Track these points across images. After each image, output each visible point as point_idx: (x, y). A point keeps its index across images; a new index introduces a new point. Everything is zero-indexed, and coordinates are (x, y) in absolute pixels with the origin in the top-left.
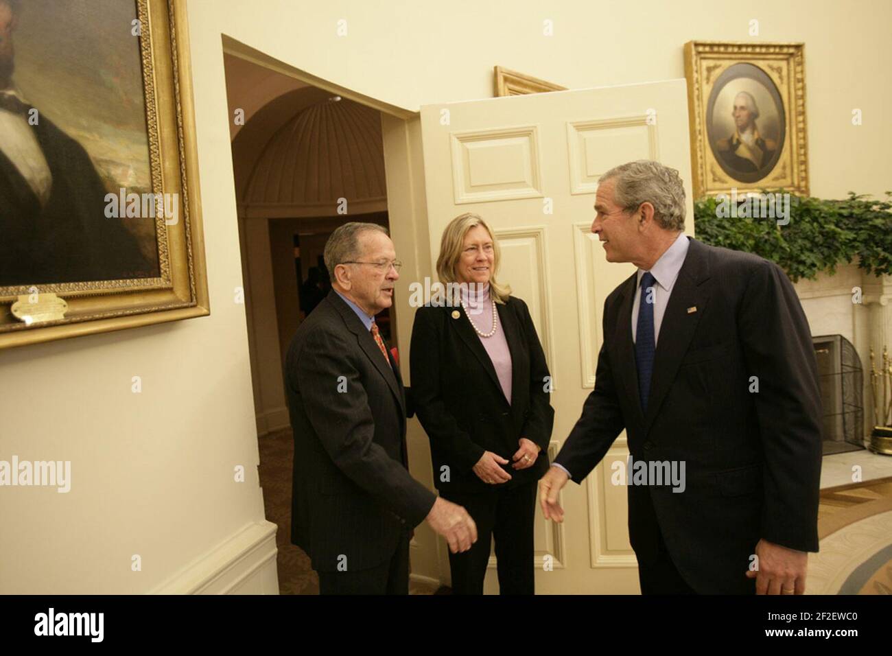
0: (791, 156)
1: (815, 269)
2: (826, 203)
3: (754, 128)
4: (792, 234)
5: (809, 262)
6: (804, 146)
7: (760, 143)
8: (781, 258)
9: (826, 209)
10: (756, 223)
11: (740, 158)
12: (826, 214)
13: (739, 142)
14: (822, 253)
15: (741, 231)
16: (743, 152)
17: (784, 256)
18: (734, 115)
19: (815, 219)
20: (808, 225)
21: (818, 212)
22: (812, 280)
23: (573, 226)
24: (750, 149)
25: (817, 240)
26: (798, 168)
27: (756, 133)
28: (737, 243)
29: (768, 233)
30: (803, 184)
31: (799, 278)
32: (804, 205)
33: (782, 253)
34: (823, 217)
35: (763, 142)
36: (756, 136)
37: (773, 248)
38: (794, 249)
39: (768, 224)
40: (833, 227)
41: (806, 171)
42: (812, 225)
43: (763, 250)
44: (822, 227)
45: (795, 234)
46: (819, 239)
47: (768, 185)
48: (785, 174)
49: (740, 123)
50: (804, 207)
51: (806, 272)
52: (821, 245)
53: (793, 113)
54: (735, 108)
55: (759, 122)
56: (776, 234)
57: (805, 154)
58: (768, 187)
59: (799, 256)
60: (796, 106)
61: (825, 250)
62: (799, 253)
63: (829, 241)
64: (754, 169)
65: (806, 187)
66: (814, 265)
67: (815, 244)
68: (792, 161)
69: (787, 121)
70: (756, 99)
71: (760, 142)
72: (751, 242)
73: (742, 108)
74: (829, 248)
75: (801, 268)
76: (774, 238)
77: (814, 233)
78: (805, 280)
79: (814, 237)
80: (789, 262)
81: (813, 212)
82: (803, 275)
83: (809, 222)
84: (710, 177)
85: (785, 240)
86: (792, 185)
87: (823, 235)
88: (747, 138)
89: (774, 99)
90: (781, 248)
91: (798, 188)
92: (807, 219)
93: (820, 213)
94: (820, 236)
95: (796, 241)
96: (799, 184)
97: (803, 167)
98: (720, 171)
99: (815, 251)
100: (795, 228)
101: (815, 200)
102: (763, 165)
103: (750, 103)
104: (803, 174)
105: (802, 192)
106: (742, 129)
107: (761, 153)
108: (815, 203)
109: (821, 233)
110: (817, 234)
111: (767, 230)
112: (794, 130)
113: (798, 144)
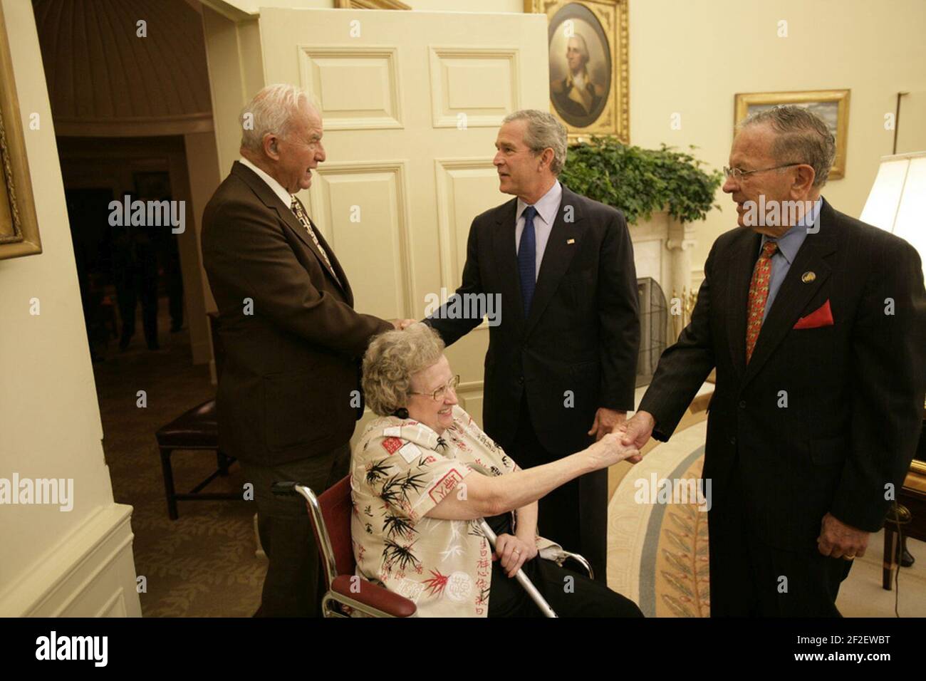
0: (616, 104)
1: (637, 215)
2: (645, 152)
3: (585, 72)
4: (618, 181)
5: (632, 208)
6: (626, 95)
7: (590, 88)
9: (644, 157)
10: (588, 168)
11: (572, 102)
12: (645, 162)
13: (572, 85)
14: (642, 200)
15: (576, 175)
16: (575, 96)
17: (612, 201)
18: (568, 56)
19: (637, 168)
20: (631, 172)
21: (638, 161)
22: (634, 226)
23: (435, 162)
24: (582, 94)
25: (638, 187)
26: (621, 116)
27: (586, 77)
29: (599, 179)
30: (625, 132)
32: (629, 152)
33: (610, 198)
34: (644, 166)
35: (592, 87)
36: (586, 81)
37: (602, 194)
38: (620, 196)
39: (598, 170)
40: (651, 175)
41: (627, 119)
42: (634, 172)
43: (594, 195)
44: (642, 175)
45: (621, 180)
46: (640, 187)
47: (596, 130)
48: (610, 121)
49: (573, 66)
50: (629, 155)
51: (630, 217)
52: (642, 192)
53: (618, 61)
54: (569, 49)
55: (590, 66)
56: (605, 179)
57: (627, 103)
58: (597, 133)
59: (624, 201)
60: (621, 54)
61: (644, 197)
62: (624, 199)
63: (648, 188)
64: (583, 114)
65: (628, 135)
66: (635, 211)
67: (637, 192)
68: (616, 108)
69: (613, 68)
70: (587, 41)
71: (589, 87)
72: (585, 187)
73: (575, 50)
74: (647, 195)
76: (604, 183)
77: (635, 180)
79: (636, 185)
81: (635, 160)
83: (631, 170)
85: (613, 186)
86: (616, 133)
87: (643, 183)
88: (579, 81)
89: (602, 43)
90: (610, 193)
91: (621, 136)
92: (631, 167)
93: (641, 162)
94: (641, 184)
95: (622, 188)
96: (621, 133)
97: (625, 116)
99: (637, 197)
100: (621, 175)
101: (637, 148)
102: (592, 111)
103: (582, 46)
104: (625, 123)
105: (624, 140)
106: (575, 72)
107: (590, 98)
108: (637, 152)
109: (641, 180)
110: (638, 182)
111: (597, 176)
112: (619, 78)
113: (621, 93)
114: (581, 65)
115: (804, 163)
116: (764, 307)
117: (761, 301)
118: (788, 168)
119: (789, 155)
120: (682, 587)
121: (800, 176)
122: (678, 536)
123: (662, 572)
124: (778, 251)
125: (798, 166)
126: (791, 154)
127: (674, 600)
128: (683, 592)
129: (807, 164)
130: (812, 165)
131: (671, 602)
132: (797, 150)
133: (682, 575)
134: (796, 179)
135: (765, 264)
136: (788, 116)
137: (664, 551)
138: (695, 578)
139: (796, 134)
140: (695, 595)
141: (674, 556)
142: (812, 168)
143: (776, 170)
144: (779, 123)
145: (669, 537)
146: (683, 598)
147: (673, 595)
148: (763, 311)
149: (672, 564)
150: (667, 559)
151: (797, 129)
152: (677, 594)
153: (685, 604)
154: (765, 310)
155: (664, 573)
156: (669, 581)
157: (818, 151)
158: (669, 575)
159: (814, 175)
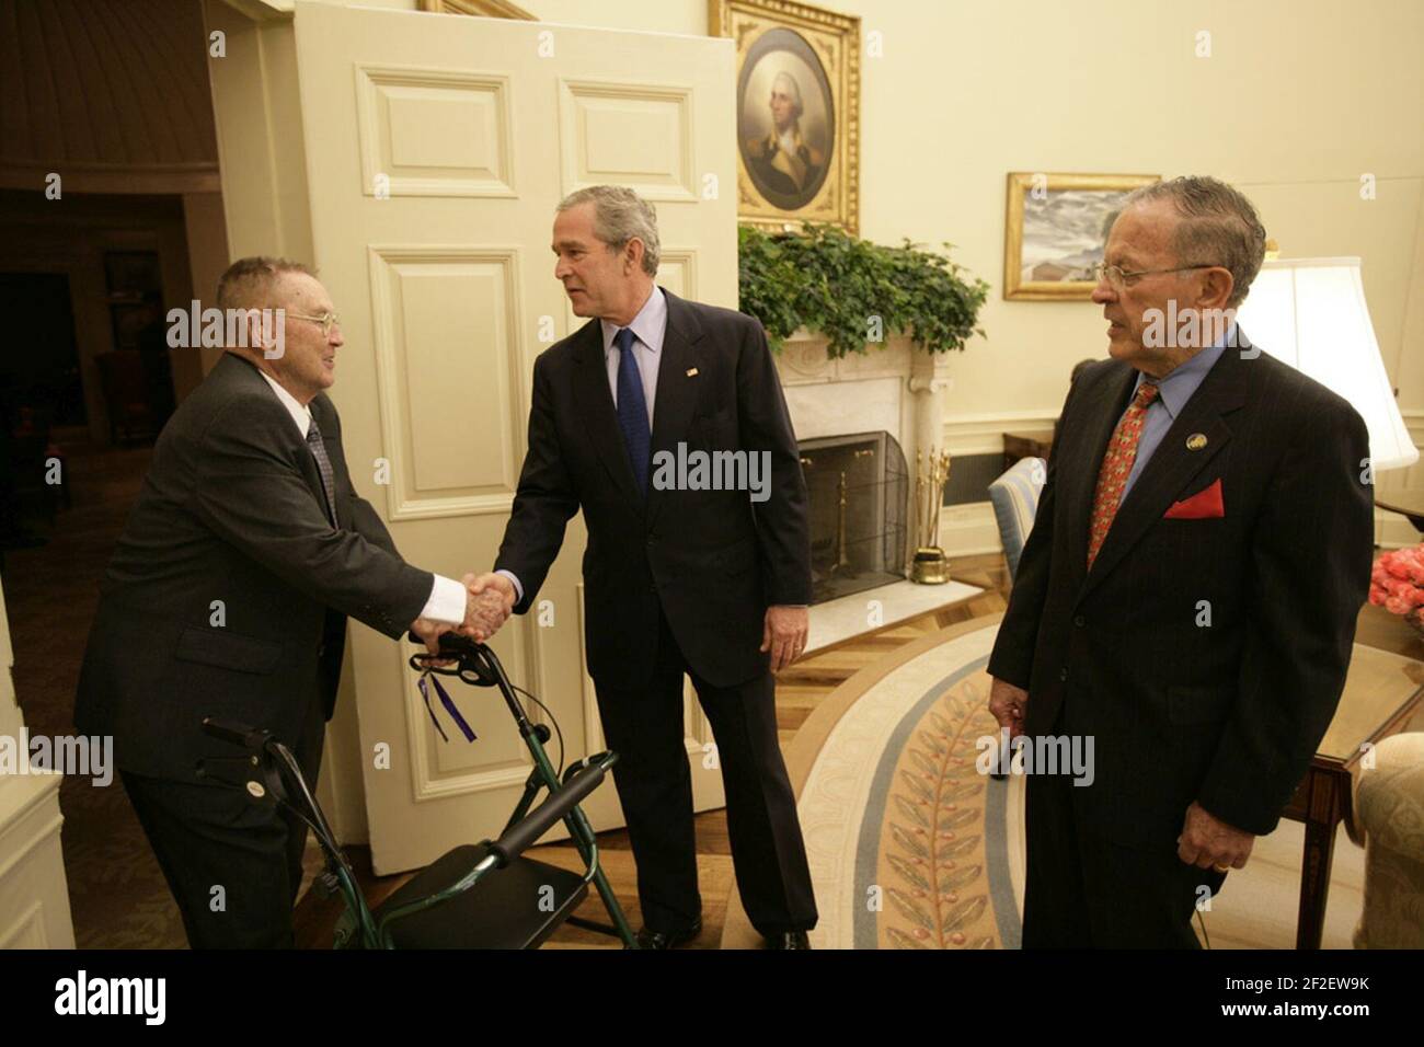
0: (840, 178)
2: (879, 249)
3: (796, 130)
4: (841, 290)
5: (859, 329)
6: (855, 167)
7: (803, 153)
8: (827, 322)
9: (879, 257)
10: (797, 269)
11: (775, 172)
12: (879, 264)
13: (777, 148)
15: (779, 279)
16: (781, 163)
17: (830, 319)
18: (772, 105)
19: (867, 271)
20: (860, 278)
21: (870, 261)
22: (862, 355)
24: (791, 162)
25: (869, 299)
26: (847, 197)
27: (798, 138)
28: (775, 295)
29: (812, 285)
30: (852, 220)
31: (847, 351)
32: (856, 249)
33: (829, 315)
34: (877, 270)
35: (807, 152)
36: (798, 143)
37: (818, 307)
38: (842, 311)
39: (812, 273)
40: (888, 284)
41: (856, 201)
42: (864, 278)
43: (805, 309)
44: (876, 283)
45: (845, 289)
46: (872, 299)
47: (811, 216)
48: (830, 202)
49: (780, 119)
50: (856, 253)
51: (856, 343)
52: (874, 308)
53: (845, 116)
54: (774, 95)
55: (804, 122)
56: (821, 287)
57: (856, 178)
58: (812, 220)
59: (847, 319)
60: (849, 107)
62: (848, 315)
63: (883, 302)
64: (794, 191)
65: (856, 224)
67: (868, 306)
68: (840, 185)
69: (837, 126)
70: (800, 86)
71: (802, 151)
72: (791, 297)
73: (783, 97)
75: (851, 338)
76: (820, 293)
77: (865, 289)
78: (854, 353)
79: (866, 296)
80: (836, 328)
81: (865, 260)
82: (852, 347)
83: (860, 274)
85: (832, 296)
86: (839, 220)
87: (876, 294)
88: (787, 142)
89: (822, 88)
90: (828, 307)
91: (846, 225)
92: (859, 270)
93: (873, 263)
94: (873, 295)
95: (845, 300)
96: (847, 221)
97: (853, 196)
100: (844, 282)
101: (869, 244)
102: (805, 188)
103: (793, 91)
104: (853, 206)
105: (851, 231)
106: (782, 128)
107: (803, 168)
108: (868, 249)
109: (874, 290)
110: (869, 292)
111: (811, 281)
112: (845, 140)
113: (846, 162)
114: (791, 118)
115: (1219, 265)
116: (1126, 479)
117: (1123, 470)
118: (1195, 272)
119: (1197, 251)
120: (914, 876)
121: (1210, 284)
122: (911, 803)
123: (887, 855)
124: (1158, 399)
125: (1209, 270)
126: (1200, 250)
127: (903, 895)
128: (916, 883)
129: (1224, 266)
130: (1230, 271)
131: (898, 898)
132: (1209, 244)
133: (914, 859)
134: (1204, 290)
135: (1136, 415)
136: (1199, 193)
137: (892, 825)
138: (934, 863)
139: (1210, 220)
140: (932, 887)
141: (906, 832)
142: (1229, 273)
143: (1174, 274)
144: (1186, 201)
145: (899, 805)
146: (915, 893)
147: (900, 889)
148: (1124, 486)
149: (902, 844)
150: (896, 836)
151: (1212, 212)
152: (906, 887)
153: (917, 900)
154: (1127, 484)
155: (890, 857)
156: (897, 869)
157: (1241, 249)
158: (897, 859)
159: (1232, 284)
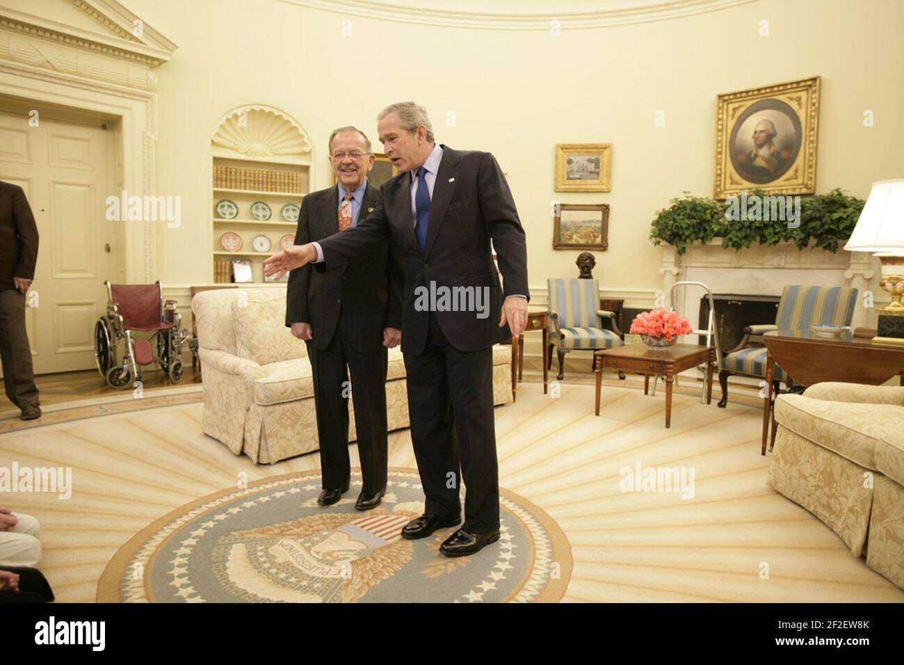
0: (804, 163)
3: (771, 145)
6: (816, 154)
7: (775, 155)
11: (756, 167)
13: (756, 156)
16: (759, 162)
18: (753, 137)
24: (766, 160)
26: (809, 170)
27: (772, 148)
30: (812, 182)
35: (779, 153)
36: (772, 150)
41: (816, 172)
47: (780, 184)
48: (797, 175)
49: (759, 143)
54: (756, 132)
57: (817, 159)
64: (768, 174)
65: (814, 184)
70: (775, 124)
73: (761, 131)
84: (728, 181)
86: (803, 184)
88: (764, 152)
89: (793, 122)
91: (808, 185)
97: (813, 170)
98: (737, 177)
102: (777, 171)
104: (813, 175)
105: (810, 188)
106: (760, 146)
107: (776, 162)
112: (807, 143)
113: (809, 152)
